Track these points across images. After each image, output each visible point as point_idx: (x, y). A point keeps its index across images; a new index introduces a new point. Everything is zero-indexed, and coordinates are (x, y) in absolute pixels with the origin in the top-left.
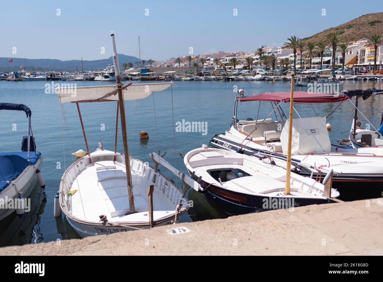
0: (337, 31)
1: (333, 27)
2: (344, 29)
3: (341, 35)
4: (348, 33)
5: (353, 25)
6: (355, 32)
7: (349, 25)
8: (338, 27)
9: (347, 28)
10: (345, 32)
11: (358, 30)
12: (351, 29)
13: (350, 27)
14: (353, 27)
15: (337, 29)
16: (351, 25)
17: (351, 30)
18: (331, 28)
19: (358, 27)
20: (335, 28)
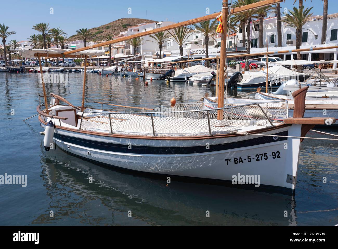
0: (98, 30)
1: (96, 27)
2: (103, 29)
3: (101, 34)
4: (106, 33)
5: (110, 26)
6: (112, 32)
7: (108, 26)
8: (99, 27)
9: (106, 29)
10: (103, 32)
11: (114, 30)
12: (109, 29)
13: (108, 28)
14: (110, 28)
15: (98, 29)
16: (109, 26)
17: (109, 31)
18: (94, 28)
19: (114, 28)
20: (97, 28)
